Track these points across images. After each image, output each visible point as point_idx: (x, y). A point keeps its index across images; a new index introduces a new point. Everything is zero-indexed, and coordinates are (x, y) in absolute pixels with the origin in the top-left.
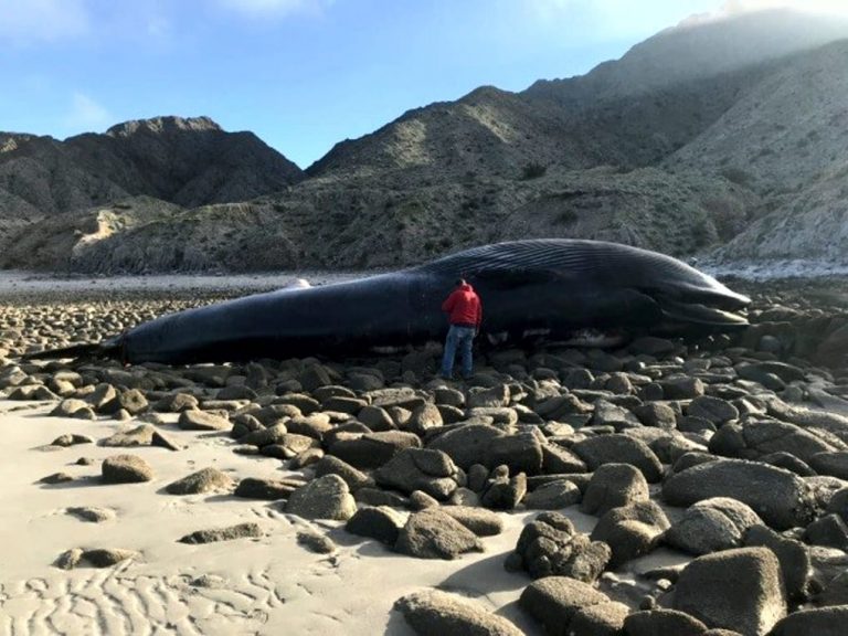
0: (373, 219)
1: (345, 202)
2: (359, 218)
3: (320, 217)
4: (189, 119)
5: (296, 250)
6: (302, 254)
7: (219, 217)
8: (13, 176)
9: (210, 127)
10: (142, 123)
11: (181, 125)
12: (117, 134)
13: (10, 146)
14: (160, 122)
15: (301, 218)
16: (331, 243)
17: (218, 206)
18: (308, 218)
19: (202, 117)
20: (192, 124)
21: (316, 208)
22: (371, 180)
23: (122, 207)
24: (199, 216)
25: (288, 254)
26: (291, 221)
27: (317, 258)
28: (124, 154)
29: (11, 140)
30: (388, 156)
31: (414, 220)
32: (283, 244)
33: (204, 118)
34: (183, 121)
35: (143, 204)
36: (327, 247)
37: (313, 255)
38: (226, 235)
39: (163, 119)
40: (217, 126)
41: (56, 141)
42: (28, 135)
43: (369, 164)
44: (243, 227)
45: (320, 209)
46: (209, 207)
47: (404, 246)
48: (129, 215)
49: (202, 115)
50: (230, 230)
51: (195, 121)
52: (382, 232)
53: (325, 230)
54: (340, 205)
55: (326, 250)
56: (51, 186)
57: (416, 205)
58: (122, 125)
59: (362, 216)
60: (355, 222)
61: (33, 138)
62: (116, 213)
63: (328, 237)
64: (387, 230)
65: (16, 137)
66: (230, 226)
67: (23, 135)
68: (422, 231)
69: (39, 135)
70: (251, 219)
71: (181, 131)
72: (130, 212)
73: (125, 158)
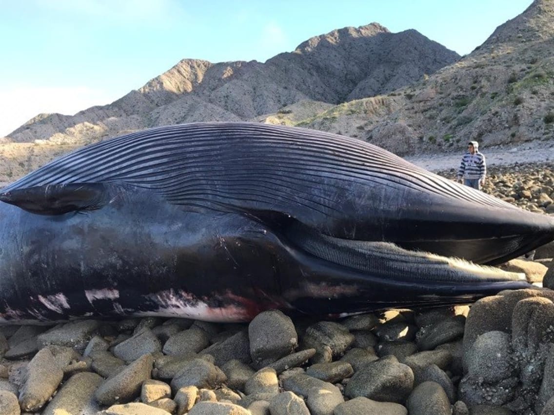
0: (494, 96)
1: (467, 83)
2: (478, 98)
3: (440, 101)
4: (360, 27)
5: (415, 136)
6: (421, 138)
7: (353, 112)
8: (227, 96)
9: (379, 31)
10: (323, 38)
11: (354, 34)
12: (303, 51)
13: (228, 72)
14: (336, 34)
15: (422, 104)
16: (449, 125)
17: (354, 102)
18: (429, 104)
19: (371, 24)
20: (363, 31)
21: (437, 93)
22: (510, 57)
23: (284, 113)
24: (336, 114)
25: (407, 141)
26: (413, 108)
27: (435, 142)
28: (308, 66)
29: (229, 68)
30: (531, 30)
31: (535, 93)
32: (403, 132)
33: (373, 25)
34: (356, 30)
35: (302, 108)
36: (444, 130)
37: (431, 139)
38: (358, 128)
39: (339, 31)
40: (384, 29)
41: (259, 63)
42: (240, 62)
43: (510, 40)
44: (375, 118)
45: (441, 93)
46: (346, 104)
47: (521, 122)
48: (289, 119)
49: (372, 22)
50: (362, 123)
51: (366, 28)
52: (499, 110)
53: (444, 113)
54: (461, 88)
55: (443, 134)
56: (253, 100)
57: (539, 76)
58: (307, 42)
59: (483, 95)
60: (474, 102)
61: (244, 64)
62: (280, 118)
63: (446, 120)
64: (503, 106)
65: (232, 65)
66: (364, 119)
67: (236, 63)
68: (543, 104)
69: (248, 61)
70: (382, 111)
71: (354, 39)
72: (291, 115)
73: (309, 69)
